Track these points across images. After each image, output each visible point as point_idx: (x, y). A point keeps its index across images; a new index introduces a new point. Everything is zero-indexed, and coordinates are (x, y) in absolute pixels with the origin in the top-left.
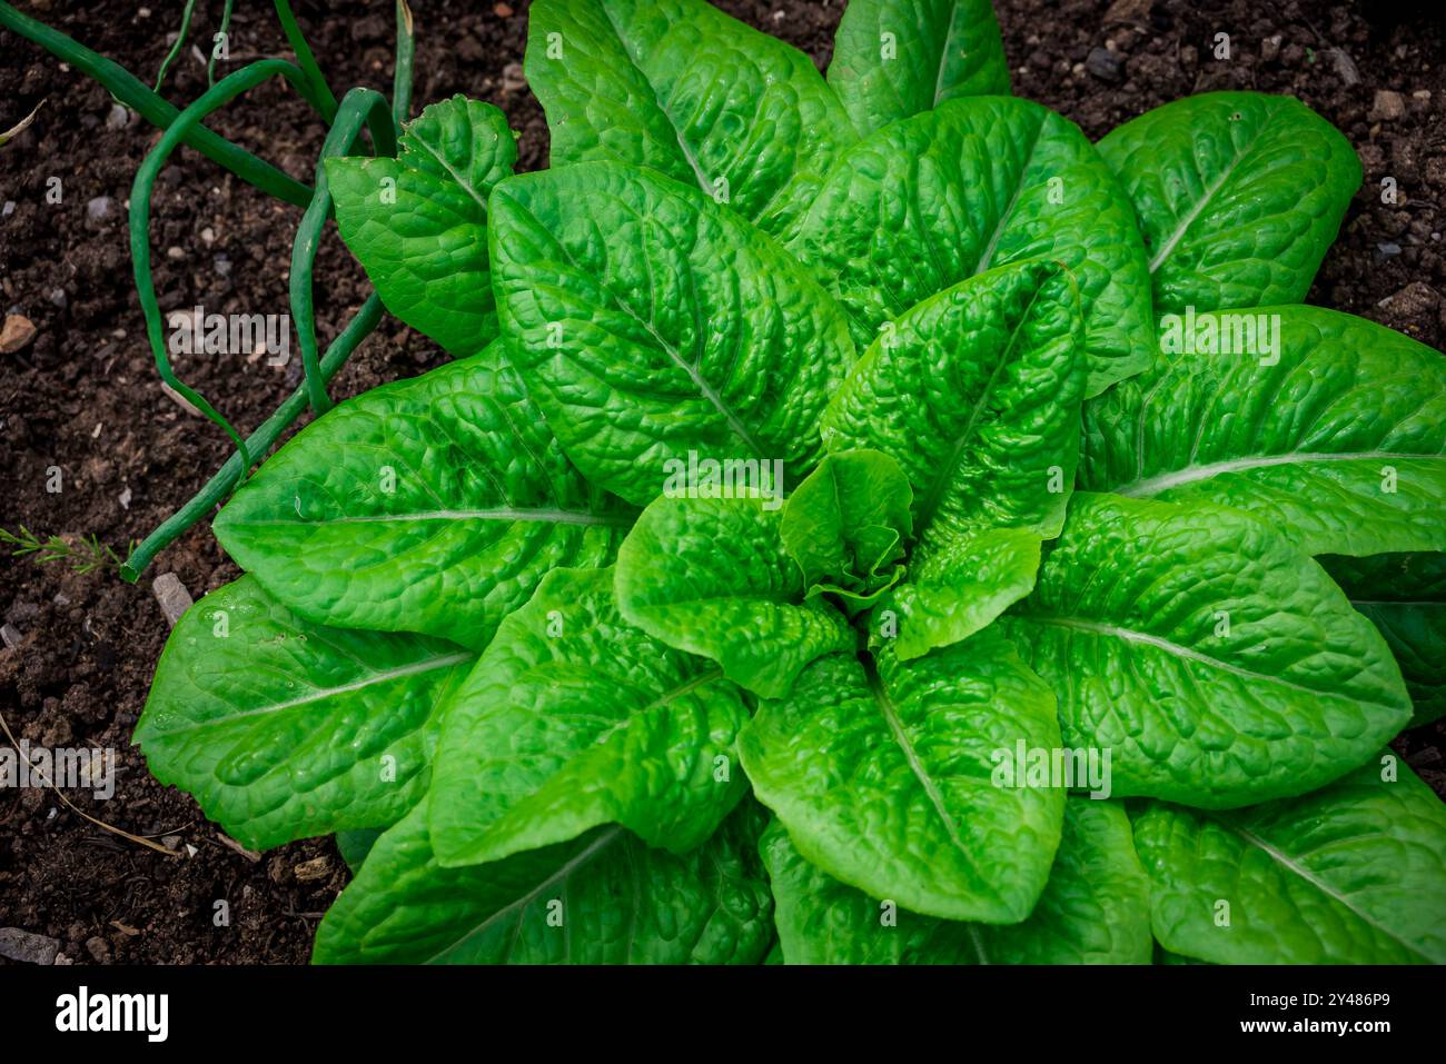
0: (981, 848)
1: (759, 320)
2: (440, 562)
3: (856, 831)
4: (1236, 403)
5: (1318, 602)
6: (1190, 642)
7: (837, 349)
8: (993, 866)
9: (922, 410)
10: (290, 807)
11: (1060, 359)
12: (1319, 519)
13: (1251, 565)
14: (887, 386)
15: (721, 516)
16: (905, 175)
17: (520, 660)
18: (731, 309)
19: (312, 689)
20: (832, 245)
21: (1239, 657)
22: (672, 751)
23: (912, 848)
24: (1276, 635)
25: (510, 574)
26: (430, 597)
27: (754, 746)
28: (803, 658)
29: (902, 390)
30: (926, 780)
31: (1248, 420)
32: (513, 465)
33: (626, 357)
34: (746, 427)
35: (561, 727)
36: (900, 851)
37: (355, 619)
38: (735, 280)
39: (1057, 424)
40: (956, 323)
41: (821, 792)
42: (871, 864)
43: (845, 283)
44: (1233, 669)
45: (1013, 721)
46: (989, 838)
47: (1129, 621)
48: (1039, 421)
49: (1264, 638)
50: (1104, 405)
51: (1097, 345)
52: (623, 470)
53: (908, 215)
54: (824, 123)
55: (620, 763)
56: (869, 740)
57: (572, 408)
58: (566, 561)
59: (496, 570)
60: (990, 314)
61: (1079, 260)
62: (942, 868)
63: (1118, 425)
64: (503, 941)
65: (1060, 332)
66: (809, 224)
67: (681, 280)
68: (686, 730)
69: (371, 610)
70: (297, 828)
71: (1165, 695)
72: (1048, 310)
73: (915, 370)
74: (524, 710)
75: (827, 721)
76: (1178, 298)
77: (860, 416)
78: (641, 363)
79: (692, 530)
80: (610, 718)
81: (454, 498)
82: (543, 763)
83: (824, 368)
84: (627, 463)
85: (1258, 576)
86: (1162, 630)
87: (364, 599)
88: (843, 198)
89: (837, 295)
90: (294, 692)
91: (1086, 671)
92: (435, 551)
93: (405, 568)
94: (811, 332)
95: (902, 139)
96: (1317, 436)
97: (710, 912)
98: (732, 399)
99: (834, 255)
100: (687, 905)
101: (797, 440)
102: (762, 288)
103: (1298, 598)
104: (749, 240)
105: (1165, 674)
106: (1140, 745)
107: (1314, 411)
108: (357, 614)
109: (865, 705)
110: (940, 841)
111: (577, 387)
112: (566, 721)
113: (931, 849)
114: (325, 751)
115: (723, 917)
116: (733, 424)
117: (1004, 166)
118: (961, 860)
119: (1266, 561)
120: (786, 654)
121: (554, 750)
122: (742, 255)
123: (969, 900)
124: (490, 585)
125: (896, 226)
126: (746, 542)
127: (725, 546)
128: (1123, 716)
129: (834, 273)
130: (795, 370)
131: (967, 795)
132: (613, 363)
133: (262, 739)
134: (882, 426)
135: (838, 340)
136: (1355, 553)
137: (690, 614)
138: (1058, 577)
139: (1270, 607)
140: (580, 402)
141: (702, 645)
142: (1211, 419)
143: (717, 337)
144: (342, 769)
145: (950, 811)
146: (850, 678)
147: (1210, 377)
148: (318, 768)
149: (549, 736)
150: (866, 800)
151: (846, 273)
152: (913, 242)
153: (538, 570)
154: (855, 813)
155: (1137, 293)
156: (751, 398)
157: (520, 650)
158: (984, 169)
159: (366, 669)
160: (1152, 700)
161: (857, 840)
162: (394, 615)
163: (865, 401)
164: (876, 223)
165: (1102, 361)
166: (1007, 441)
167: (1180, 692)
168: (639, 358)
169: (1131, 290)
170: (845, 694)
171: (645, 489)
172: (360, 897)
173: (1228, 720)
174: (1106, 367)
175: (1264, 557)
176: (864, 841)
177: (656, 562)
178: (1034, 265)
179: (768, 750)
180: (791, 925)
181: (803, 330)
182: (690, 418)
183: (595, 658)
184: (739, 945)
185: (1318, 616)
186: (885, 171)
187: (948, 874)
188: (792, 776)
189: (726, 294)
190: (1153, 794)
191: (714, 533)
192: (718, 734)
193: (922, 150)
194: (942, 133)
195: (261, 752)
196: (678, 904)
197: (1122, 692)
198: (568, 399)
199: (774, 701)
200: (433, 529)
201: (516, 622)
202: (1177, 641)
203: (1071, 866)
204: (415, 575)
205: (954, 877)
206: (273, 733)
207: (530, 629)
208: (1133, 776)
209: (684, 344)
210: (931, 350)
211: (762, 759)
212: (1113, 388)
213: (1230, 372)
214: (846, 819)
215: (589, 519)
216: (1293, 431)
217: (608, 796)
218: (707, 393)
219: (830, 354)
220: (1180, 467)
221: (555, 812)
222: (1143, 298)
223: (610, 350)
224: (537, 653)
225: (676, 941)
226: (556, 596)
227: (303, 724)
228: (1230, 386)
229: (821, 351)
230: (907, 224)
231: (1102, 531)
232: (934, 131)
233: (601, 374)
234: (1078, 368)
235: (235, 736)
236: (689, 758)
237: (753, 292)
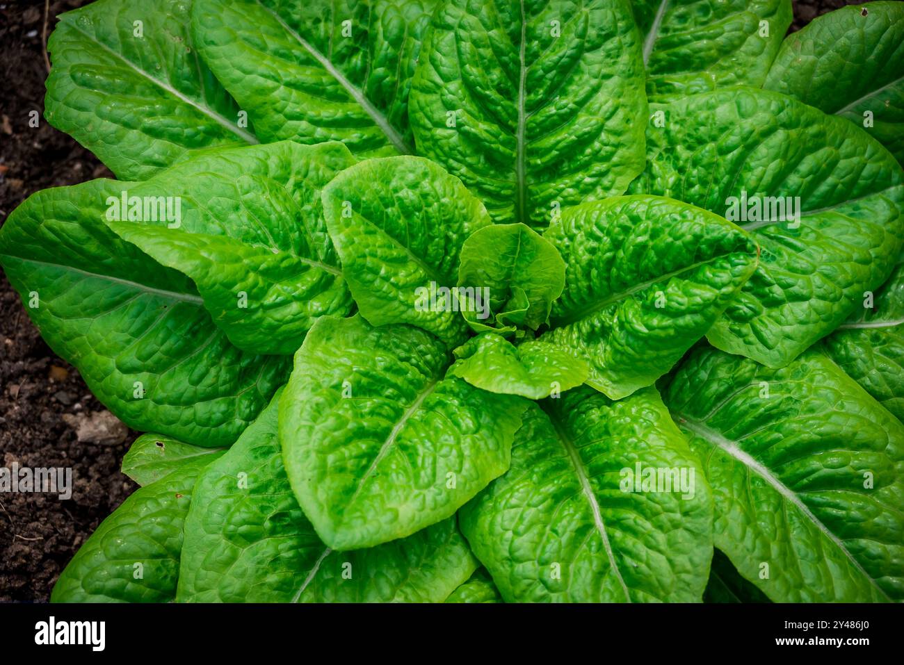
0: (367, 497)
1: (583, 123)
2: (288, 79)
3: (315, 419)
4: (792, 432)
5: (687, 572)
6: (609, 523)
7: (613, 182)
8: (357, 510)
9: (609, 255)
10: (84, 116)
11: (698, 300)
12: (744, 532)
13: (678, 516)
14: (605, 224)
15: (443, 200)
16: (759, 129)
17: (267, 167)
18: (575, 103)
19: (166, 80)
20: (678, 127)
21: (621, 557)
22: (278, 287)
23: (331, 458)
24: (648, 565)
25: (316, 123)
26: (262, 91)
27: (327, 331)
28: (404, 316)
29: (608, 234)
30: (391, 440)
31: (786, 449)
32: (380, 71)
33: (487, 69)
34: (525, 177)
35: (245, 219)
36: (322, 452)
37: (214, 63)
38: (595, 90)
39: (662, 334)
40: (669, 225)
41: (325, 385)
42: (300, 442)
43: (665, 155)
44: (613, 561)
45: (461, 456)
46: (375, 496)
47: (595, 480)
48: (655, 322)
49: (641, 560)
50: (727, 362)
51: (759, 326)
52: (425, 128)
53: (735, 152)
54: (752, 59)
55: (238, 260)
56: (390, 391)
57: (431, 67)
58: (353, 147)
59: (311, 113)
60: (689, 237)
61: (804, 272)
62: (332, 484)
63: (720, 380)
64: (118, 298)
65: (714, 285)
66: (678, 104)
67: (564, 60)
68: (299, 285)
69: (225, 67)
70: (75, 129)
71: (555, 531)
72: (722, 267)
73: (626, 230)
74: (236, 191)
75: (382, 360)
76: (843, 352)
77: (578, 227)
78: (492, 81)
79: (418, 191)
80: (276, 241)
81: (340, 59)
82: (215, 227)
83: (594, 185)
84: (429, 125)
85: (676, 526)
86: (605, 502)
87: (227, 57)
88: (711, 107)
89: (652, 157)
90: (156, 72)
91: (535, 477)
92: (293, 72)
93: (267, 64)
94: (607, 158)
95: (781, 110)
96: (817, 497)
97: (227, 394)
98: (532, 153)
99: (672, 134)
100: (217, 376)
101: (543, 210)
102: (605, 108)
103: (681, 560)
104: (629, 76)
105: (569, 523)
106: (512, 541)
107: (830, 482)
108: (217, 62)
109: (414, 375)
110: (352, 472)
111: (443, 59)
112: (250, 219)
113: (342, 470)
114: (130, 108)
115: (232, 403)
116: (519, 166)
117: (834, 186)
118: (349, 491)
119: (688, 523)
120: (396, 304)
121: (227, 226)
122: (616, 80)
123: (322, 510)
124: (299, 117)
125: (723, 152)
126: (442, 227)
127: (427, 218)
128: (521, 518)
129: (664, 144)
130: (577, 170)
131: (394, 466)
132: (476, 65)
133: (110, 73)
134: (582, 243)
135: (619, 178)
136: (740, 570)
137: (362, 228)
138: (592, 421)
139: (663, 547)
140: (436, 68)
141: (345, 247)
142: (770, 429)
143: (552, 110)
144: (128, 125)
145: (379, 466)
146: (429, 357)
147: (797, 406)
148: (118, 112)
149: (233, 216)
150: (340, 412)
151: (670, 150)
152: (722, 170)
153: (333, 136)
154: (327, 411)
155: (816, 322)
156: (539, 162)
157: (273, 163)
158: (819, 175)
159: (202, 98)
160: (548, 528)
161: (309, 423)
162: (235, 81)
163: (587, 221)
164: (714, 139)
165: (752, 338)
166: (630, 316)
167: (564, 539)
168: (495, 77)
169: (814, 316)
170: (414, 361)
171: (428, 149)
172: (63, 197)
173: (571, 579)
174: (750, 343)
175: (689, 519)
176: (311, 428)
177: (376, 185)
178: (743, 236)
179: (333, 341)
180: (251, 440)
181: (603, 153)
182: (485, 135)
183: (307, 207)
184: (224, 425)
185: (680, 580)
186: (750, 116)
187: (330, 489)
188: (324, 363)
189: (581, 92)
190: (493, 574)
191: (429, 205)
192: (315, 305)
193: (786, 126)
194: (813, 129)
195: (101, 78)
196: (213, 371)
197: (536, 506)
198: (433, 61)
199: (365, 321)
200: (308, 62)
201: (290, 148)
202: (603, 516)
203: (409, 563)
204: (266, 72)
205: (331, 493)
206: (119, 76)
207: (292, 158)
208: (492, 554)
209: (532, 96)
210: (642, 226)
211: (324, 342)
212: (742, 358)
213: (811, 415)
214: (318, 410)
215: (397, 141)
216: (805, 481)
217: (207, 265)
218: (520, 136)
219: (606, 181)
220: (730, 437)
221: (172, 245)
222: (816, 329)
223: (482, 58)
224: (280, 172)
225: (193, 388)
226: (327, 158)
227: (138, 88)
228: (800, 422)
229: (602, 174)
230: (730, 156)
231: (635, 420)
232: (809, 124)
233: (462, 65)
234: (704, 315)
235: (103, 61)
236: (280, 298)
237: (597, 105)
